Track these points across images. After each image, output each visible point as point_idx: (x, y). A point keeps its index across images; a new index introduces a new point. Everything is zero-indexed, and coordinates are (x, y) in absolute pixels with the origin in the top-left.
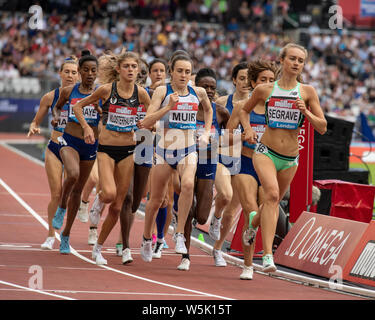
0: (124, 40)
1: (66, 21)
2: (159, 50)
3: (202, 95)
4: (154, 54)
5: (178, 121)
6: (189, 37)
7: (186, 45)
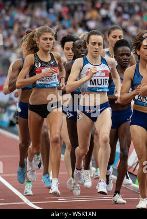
0: (61, 19)
1: (10, 6)
2: (92, 25)
3: (112, 64)
4: (87, 29)
5: (94, 86)
6: (116, 11)
7: (114, 19)
